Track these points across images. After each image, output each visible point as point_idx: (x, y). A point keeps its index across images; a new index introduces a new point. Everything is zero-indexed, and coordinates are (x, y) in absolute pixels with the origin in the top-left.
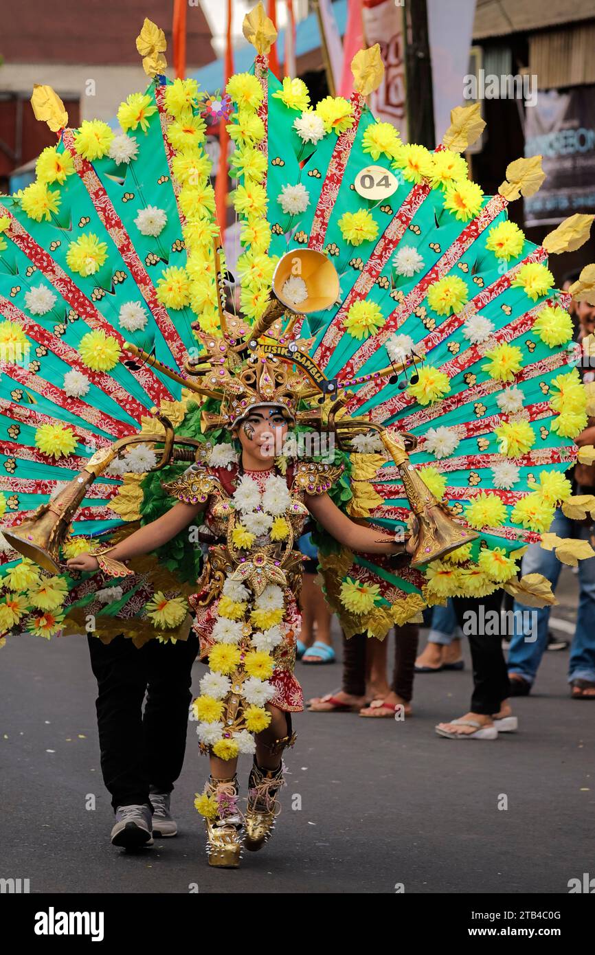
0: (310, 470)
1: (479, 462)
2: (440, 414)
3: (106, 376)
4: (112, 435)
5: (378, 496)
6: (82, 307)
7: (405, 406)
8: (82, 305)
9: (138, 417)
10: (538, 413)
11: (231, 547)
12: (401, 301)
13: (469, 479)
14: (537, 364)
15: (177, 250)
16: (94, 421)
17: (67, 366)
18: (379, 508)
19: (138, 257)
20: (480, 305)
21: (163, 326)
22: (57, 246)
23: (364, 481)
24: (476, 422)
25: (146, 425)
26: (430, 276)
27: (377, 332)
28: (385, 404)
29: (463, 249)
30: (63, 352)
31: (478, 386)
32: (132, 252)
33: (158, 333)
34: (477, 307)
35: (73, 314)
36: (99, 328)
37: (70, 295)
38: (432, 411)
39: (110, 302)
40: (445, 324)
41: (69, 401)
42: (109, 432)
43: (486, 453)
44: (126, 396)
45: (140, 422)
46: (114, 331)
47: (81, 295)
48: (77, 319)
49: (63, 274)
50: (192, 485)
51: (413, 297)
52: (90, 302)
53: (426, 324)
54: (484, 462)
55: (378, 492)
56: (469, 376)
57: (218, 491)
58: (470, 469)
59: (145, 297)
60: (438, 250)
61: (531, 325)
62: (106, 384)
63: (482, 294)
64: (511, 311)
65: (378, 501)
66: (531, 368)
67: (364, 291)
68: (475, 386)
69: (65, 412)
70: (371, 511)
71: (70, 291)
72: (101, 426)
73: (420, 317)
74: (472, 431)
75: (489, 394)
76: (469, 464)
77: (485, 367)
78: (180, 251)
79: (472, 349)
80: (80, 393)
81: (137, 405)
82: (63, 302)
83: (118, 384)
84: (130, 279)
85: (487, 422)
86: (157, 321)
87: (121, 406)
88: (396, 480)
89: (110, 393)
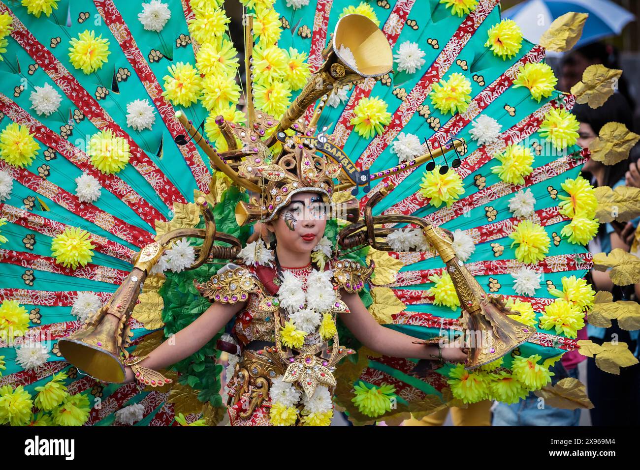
0: (346, 267)
1: (497, 268)
2: (452, 217)
3: (116, 178)
4: (127, 241)
5: (399, 301)
6: (87, 106)
7: (418, 207)
8: (87, 104)
9: (152, 221)
10: (548, 219)
11: (280, 346)
12: (404, 99)
13: (488, 285)
14: (545, 167)
15: (181, 45)
16: (109, 227)
17: (77, 170)
18: (402, 314)
19: (141, 54)
20: (482, 104)
21: (172, 124)
22: (58, 43)
23: (384, 286)
24: (488, 227)
25: (161, 230)
26: (431, 73)
27: (384, 130)
28: (397, 205)
29: (461, 45)
30: (71, 155)
31: (487, 189)
32: (134, 49)
33: (166, 133)
34: (480, 107)
35: (78, 114)
36: (105, 128)
37: (74, 94)
38: (445, 214)
39: (114, 100)
40: (450, 123)
41: (82, 207)
42: (124, 238)
43: (501, 258)
44: (138, 199)
45: (154, 227)
46: (120, 131)
47: (86, 94)
48: (82, 120)
49: (66, 72)
50: (230, 283)
51: (415, 94)
52: (94, 101)
53: (430, 123)
54: (501, 268)
55: (400, 297)
56: (478, 177)
57: (259, 289)
58: (489, 275)
59: (151, 95)
60: (436, 47)
61: (538, 126)
62: (117, 187)
63: (484, 93)
64: (514, 112)
65: (399, 308)
66: (539, 171)
67: (368, 88)
68: (485, 189)
69: (79, 219)
70: (394, 317)
71: (73, 90)
72: (116, 233)
73: (423, 116)
74: (485, 236)
75: (499, 197)
76: (487, 270)
77: (495, 169)
78: (185, 46)
79: (480, 150)
80: (94, 198)
81: (149, 208)
82: (68, 102)
83: (129, 186)
84: (134, 77)
85: (499, 227)
86: (164, 120)
87: (133, 210)
88: (416, 285)
89: (122, 196)
